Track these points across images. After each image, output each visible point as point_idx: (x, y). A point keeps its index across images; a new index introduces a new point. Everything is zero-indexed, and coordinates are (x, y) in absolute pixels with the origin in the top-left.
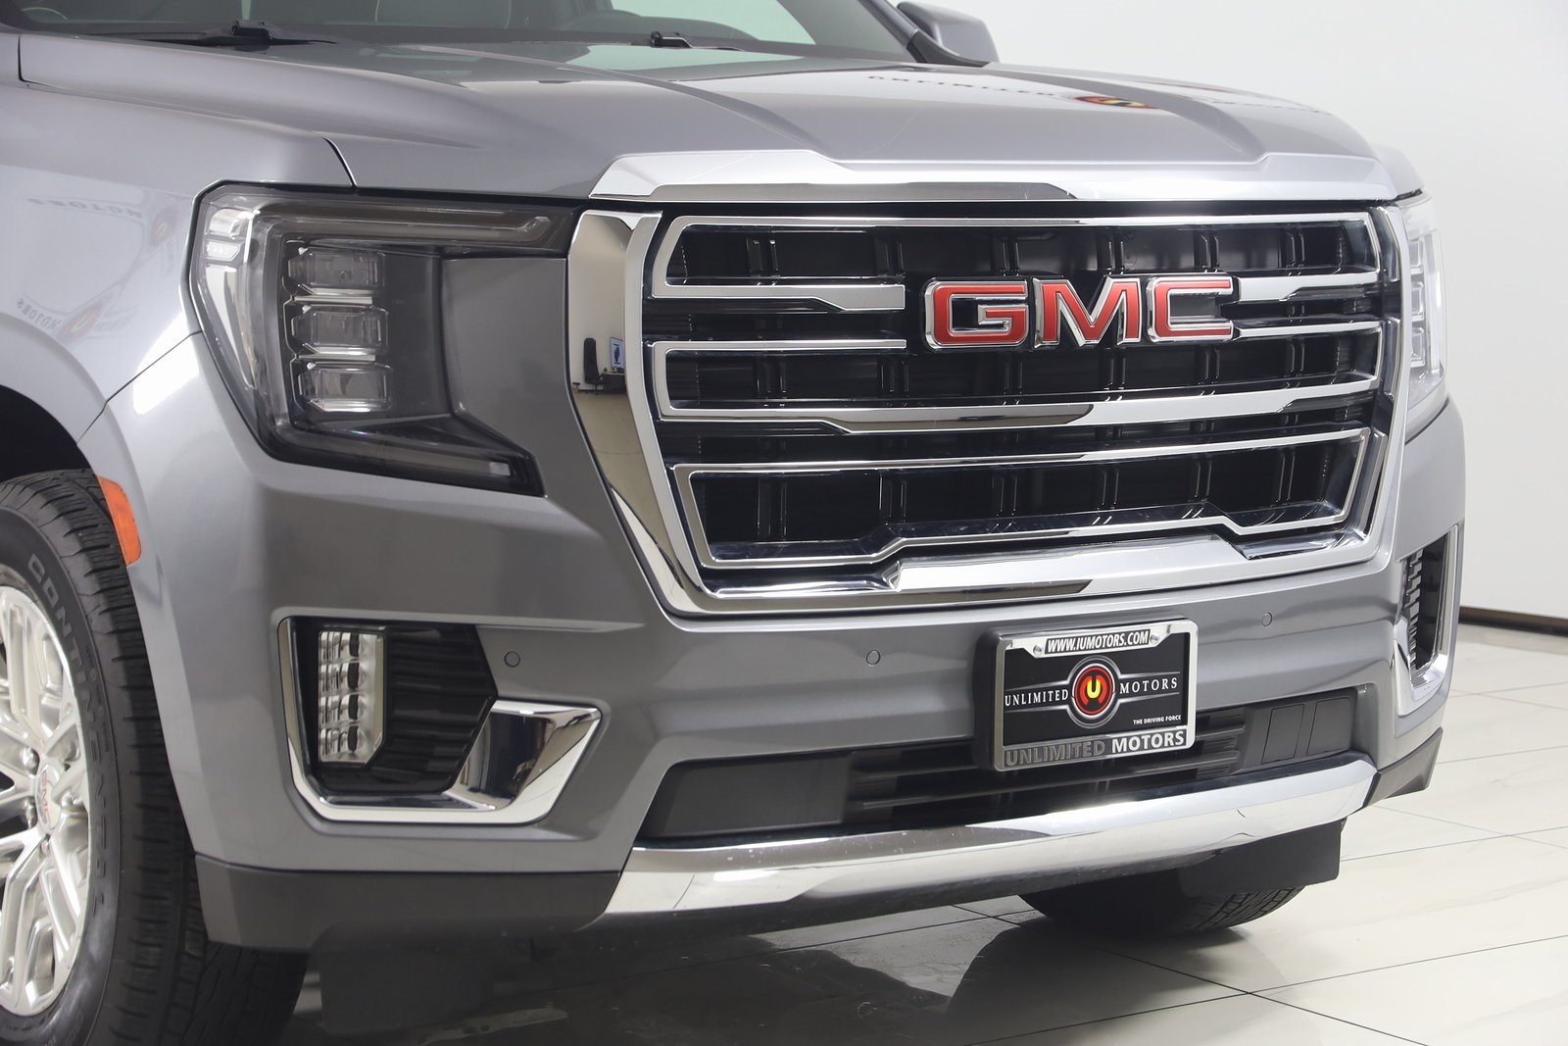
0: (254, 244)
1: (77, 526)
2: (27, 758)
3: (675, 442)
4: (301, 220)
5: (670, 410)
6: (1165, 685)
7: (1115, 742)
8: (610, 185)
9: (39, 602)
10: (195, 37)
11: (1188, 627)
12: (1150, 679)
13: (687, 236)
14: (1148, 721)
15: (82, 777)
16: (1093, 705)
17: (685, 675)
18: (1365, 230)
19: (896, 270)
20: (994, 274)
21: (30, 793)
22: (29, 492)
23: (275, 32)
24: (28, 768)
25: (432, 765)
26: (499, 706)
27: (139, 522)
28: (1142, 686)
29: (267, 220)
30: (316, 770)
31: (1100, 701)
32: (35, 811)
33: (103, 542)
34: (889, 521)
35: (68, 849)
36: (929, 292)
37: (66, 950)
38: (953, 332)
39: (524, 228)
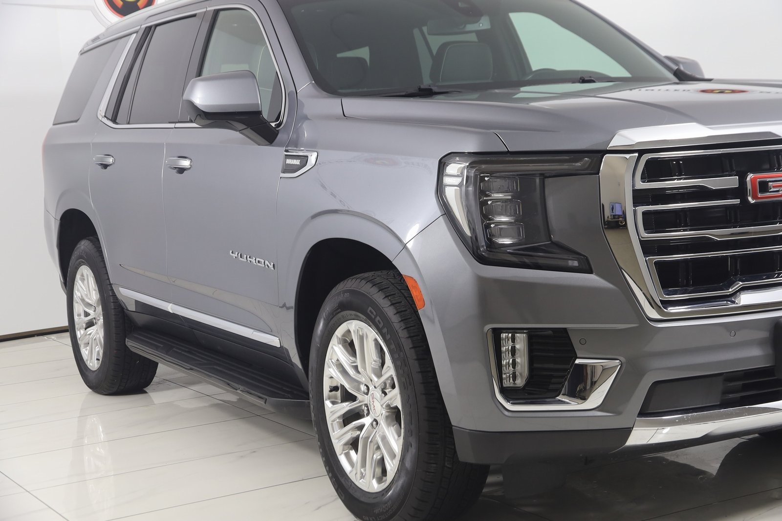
0: (467, 177)
1: (387, 295)
2: (363, 388)
3: (648, 248)
4: (483, 166)
5: (646, 235)
8: (617, 142)
9: (373, 326)
10: (404, 94)
13: (649, 162)
15: (397, 396)
17: (657, 344)
19: (732, 170)
20: (771, 170)
21: (366, 403)
22: (364, 282)
23: (435, 89)
24: (364, 393)
25: (551, 387)
26: (578, 361)
27: (423, 292)
29: (472, 167)
30: (504, 391)
32: (368, 410)
33: (399, 301)
34: (733, 275)
35: (389, 425)
36: (748, 179)
37: (392, 466)
38: (760, 195)
39: (579, 164)
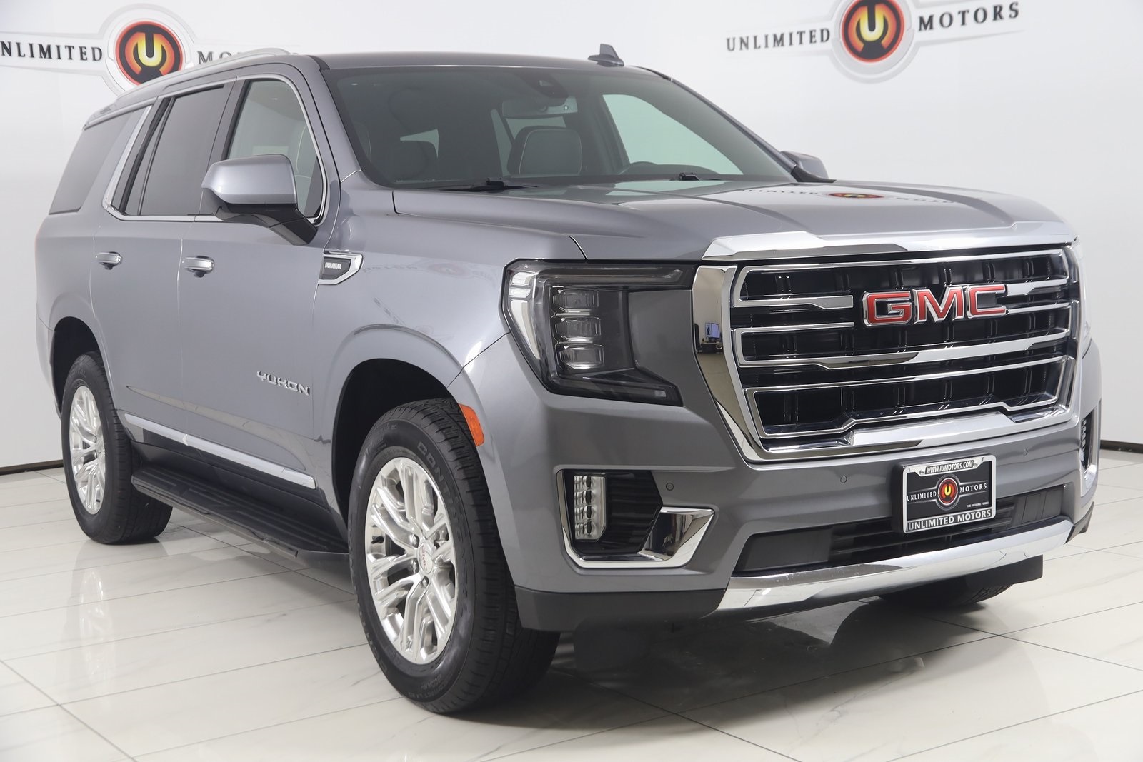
0: (537, 289)
1: (442, 427)
2: (412, 539)
3: (747, 377)
4: (557, 277)
5: (744, 362)
6: (981, 488)
7: (959, 516)
8: (712, 252)
9: (424, 465)
10: (469, 187)
11: (992, 458)
12: (974, 485)
13: (749, 276)
14: (973, 505)
15: (450, 549)
16: (948, 499)
17: (756, 491)
18: (1061, 257)
19: (846, 288)
20: (891, 288)
21: (415, 557)
22: (414, 412)
23: (507, 183)
24: (413, 545)
25: (632, 540)
26: (664, 510)
27: (483, 425)
28: (970, 488)
29: (543, 277)
30: (576, 545)
31: (951, 496)
32: (418, 565)
33: (456, 435)
34: (846, 411)
35: (441, 584)
36: (864, 298)
37: (443, 633)
38: (877, 318)
39: (668, 276)
